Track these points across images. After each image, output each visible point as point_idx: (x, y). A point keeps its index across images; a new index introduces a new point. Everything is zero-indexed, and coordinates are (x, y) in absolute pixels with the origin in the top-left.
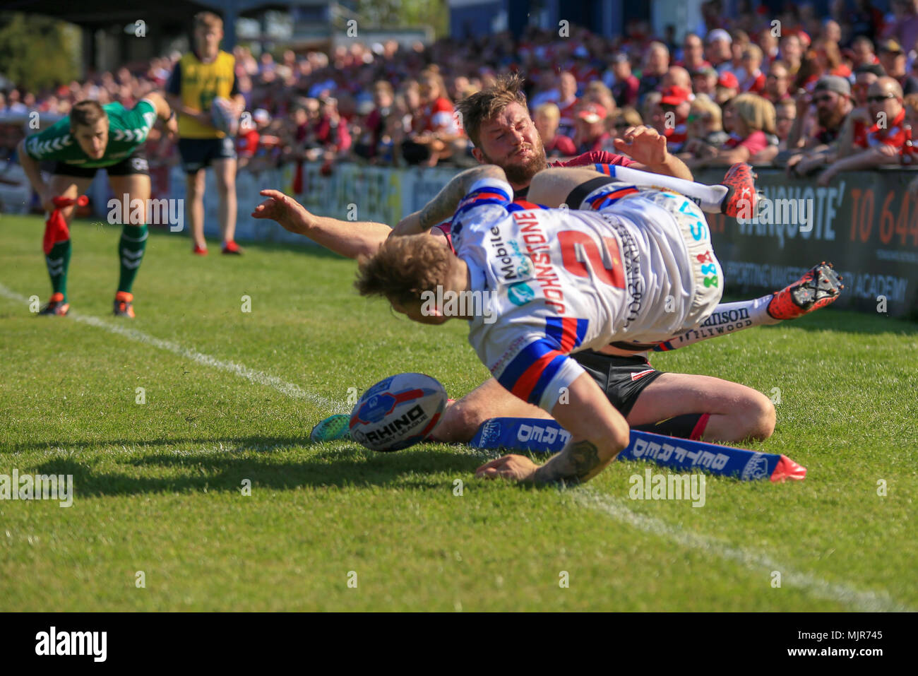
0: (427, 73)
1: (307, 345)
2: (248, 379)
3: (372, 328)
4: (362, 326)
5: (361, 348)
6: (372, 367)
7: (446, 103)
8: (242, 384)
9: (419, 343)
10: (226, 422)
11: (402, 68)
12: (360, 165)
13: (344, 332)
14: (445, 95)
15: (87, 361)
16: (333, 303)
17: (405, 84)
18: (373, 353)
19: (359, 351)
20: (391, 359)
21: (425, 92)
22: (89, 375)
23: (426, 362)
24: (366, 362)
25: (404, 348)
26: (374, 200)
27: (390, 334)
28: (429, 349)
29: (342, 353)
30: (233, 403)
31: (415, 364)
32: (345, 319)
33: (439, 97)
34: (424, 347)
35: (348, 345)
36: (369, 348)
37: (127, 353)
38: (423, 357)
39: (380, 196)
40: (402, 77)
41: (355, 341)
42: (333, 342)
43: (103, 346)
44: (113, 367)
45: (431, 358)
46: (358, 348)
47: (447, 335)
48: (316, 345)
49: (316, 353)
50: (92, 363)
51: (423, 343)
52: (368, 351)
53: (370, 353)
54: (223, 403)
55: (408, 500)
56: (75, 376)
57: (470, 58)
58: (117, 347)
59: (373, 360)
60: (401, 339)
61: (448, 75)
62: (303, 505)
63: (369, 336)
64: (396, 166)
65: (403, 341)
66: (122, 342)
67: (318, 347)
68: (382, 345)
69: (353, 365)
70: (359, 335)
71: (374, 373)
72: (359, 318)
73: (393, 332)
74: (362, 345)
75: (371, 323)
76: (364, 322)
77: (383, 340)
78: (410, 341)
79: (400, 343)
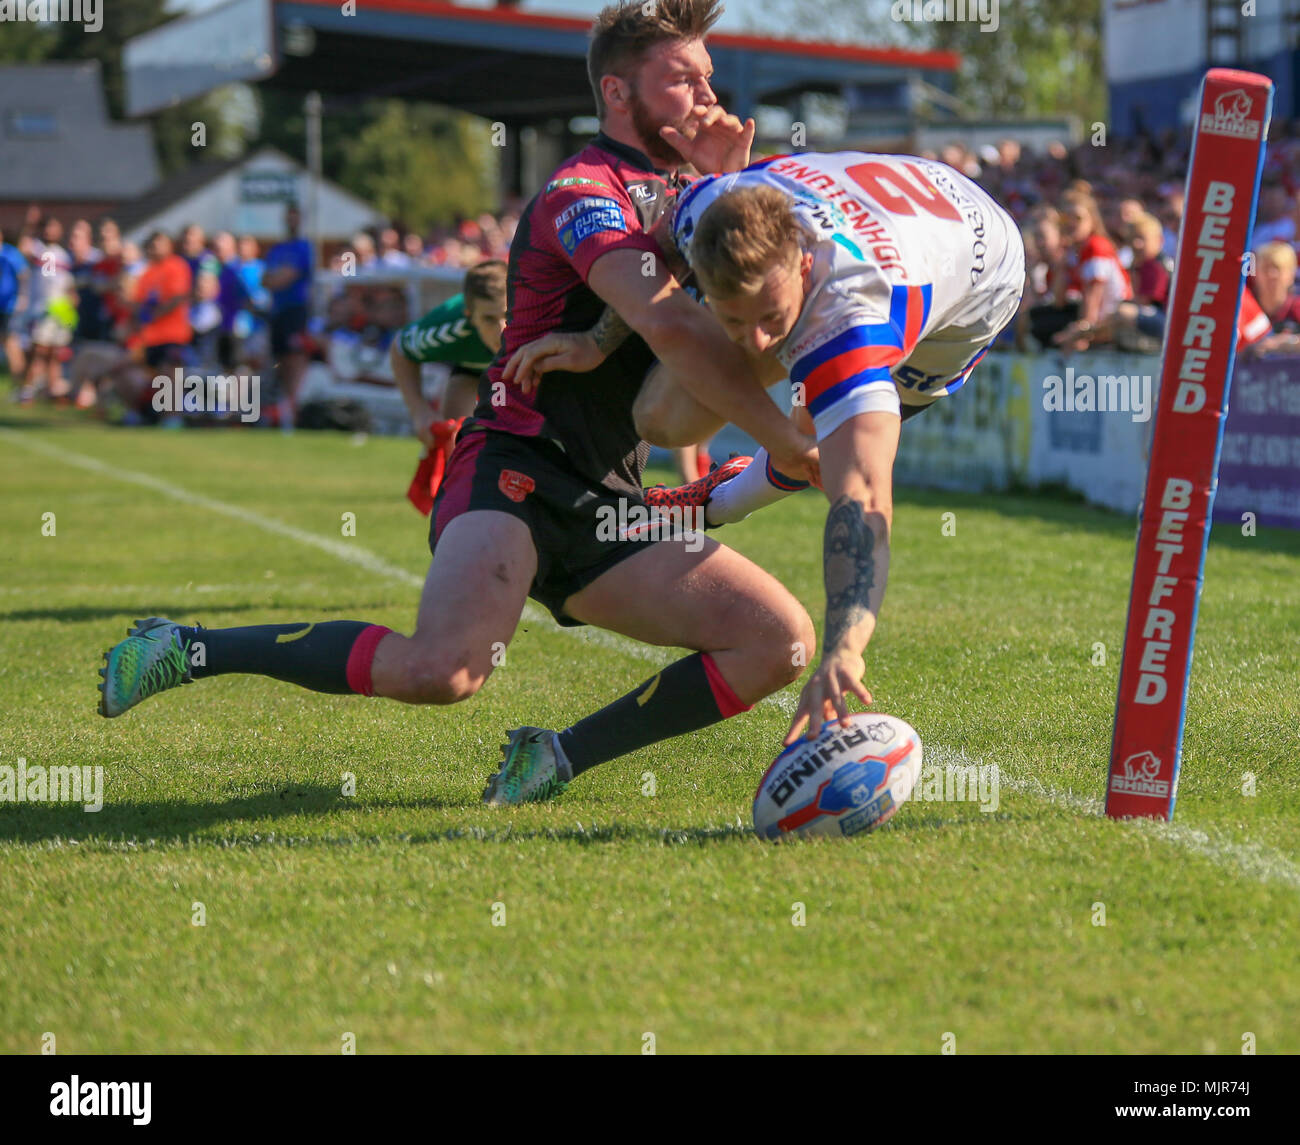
0: (1070, 194)
1: (877, 651)
2: (780, 709)
3: (985, 622)
4: (969, 619)
5: (967, 655)
6: (987, 688)
7: (1104, 243)
8: (772, 716)
9: (1064, 647)
10: (747, 780)
11: (1029, 186)
13: (938, 630)
14: (1101, 231)
15: (514, 680)
16: (917, 581)
17: (1036, 212)
18: (987, 664)
19: (964, 662)
20: (1018, 673)
21: (1068, 227)
22: (518, 703)
23: (1076, 678)
24: (976, 679)
25: (1040, 656)
26: (984, 407)
27: (1014, 631)
28: (1081, 657)
29: (936, 664)
30: (757, 749)
31: (1058, 682)
32: (940, 606)
33: (1093, 234)
34: (1073, 653)
35: (947, 651)
36: (981, 656)
37: (581, 666)
38: (1073, 671)
39: (994, 399)
40: (1029, 202)
41: (957, 645)
42: (922, 645)
43: (541, 654)
44: (557, 690)
45: (1085, 673)
46: (963, 655)
47: (1110, 633)
48: (893, 651)
49: (892, 665)
50: (523, 683)
51: (1071, 646)
52: (980, 660)
53: (983, 663)
54: (740, 750)
55: (1053, 913)
56: (496, 704)
57: (1143, 169)
58: (563, 656)
59: (987, 676)
60: (1033, 640)
61: (1109, 198)
62: (877, 920)
63: (980, 635)
64: (1021, 350)
65: (1037, 645)
66: (571, 647)
67: (896, 655)
68: (1004, 649)
69: (956, 684)
70: (964, 635)
71: (991, 697)
72: (962, 606)
73: (1021, 629)
74: (969, 652)
75: (983, 614)
76: (971, 611)
77: (1005, 642)
78: (1050, 643)
79: (1033, 647)
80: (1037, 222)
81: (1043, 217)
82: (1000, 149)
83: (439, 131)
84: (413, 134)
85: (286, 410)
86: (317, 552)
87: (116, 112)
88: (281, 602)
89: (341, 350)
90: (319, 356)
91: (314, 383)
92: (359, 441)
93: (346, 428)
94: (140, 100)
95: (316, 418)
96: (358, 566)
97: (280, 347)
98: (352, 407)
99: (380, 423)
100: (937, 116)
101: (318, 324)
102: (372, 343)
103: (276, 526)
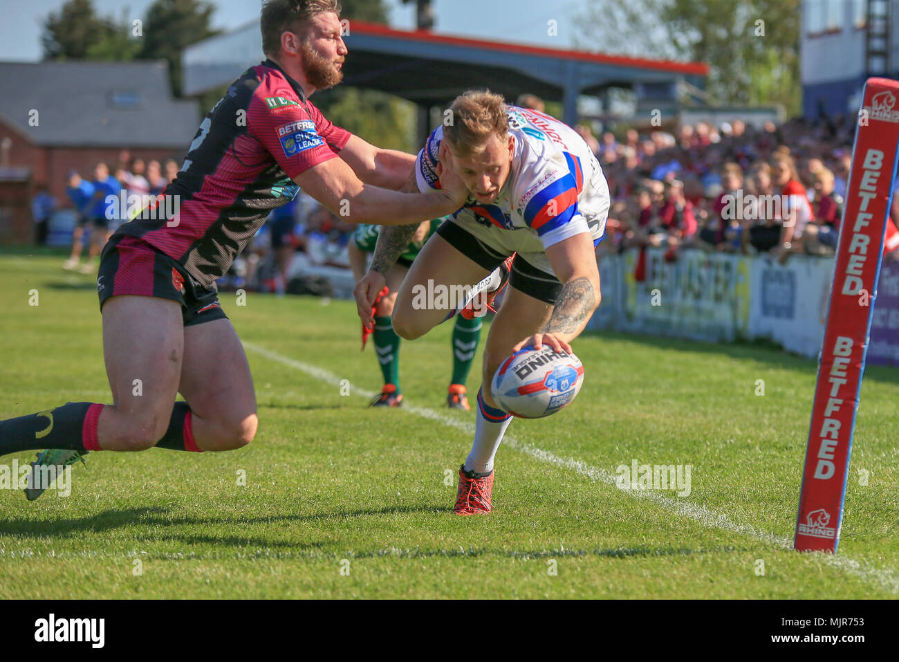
0: (777, 155)
1: (650, 442)
2: (589, 477)
3: (720, 425)
4: (709, 423)
5: (707, 446)
6: (720, 466)
7: (798, 186)
8: (583, 482)
9: (769, 442)
10: (567, 522)
11: (750, 149)
12: (707, 252)
13: (690, 429)
14: (796, 178)
15: (421, 455)
16: (677, 397)
17: (756, 166)
18: (720, 452)
19: (706, 450)
20: (740, 458)
21: (775, 175)
22: (423, 470)
23: (776, 461)
24: (713, 461)
25: (753, 447)
26: (720, 288)
27: (738, 432)
28: (780, 448)
29: (688, 451)
30: (574, 502)
31: (765, 464)
32: (691, 414)
33: (791, 180)
34: (775, 446)
35: (694, 443)
36: (716, 446)
37: (463, 447)
38: (774, 457)
39: (727, 284)
40: (751, 159)
41: (701, 439)
42: (678, 438)
43: (438, 439)
44: (448, 462)
45: (782, 458)
46: (705, 446)
47: (798, 433)
48: (661, 442)
49: (660, 451)
50: (427, 458)
51: (774, 441)
52: (715, 449)
53: (718, 451)
54: (563, 503)
56: (410, 471)
57: (824, 139)
58: (452, 441)
59: (720, 459)
60: (749, 436)
61: (801, 158)
63: (715, 433)
64: (745, 253)
65: (752, 440)
66: (457, 436)
67: (662, 445)
68: (731, 442)
69: (700, 464)
70: (705, 433)
71: (722, 473)
72: (705, 414)
73: (741, 429)
74: (709, 443)
75: (718, 419)
76: (710, 417)
77: (732, 437)
78: (760, 439)
79: (749, 441)
80: (756, 172)
81: (760, 168)
82: (733, 125)
83: (379, 108)
84: (363, 109)
85: (279, 282)
86: (298, 372)
87: (177, 93)
88: (276, 403)
89: (315, 246)
90: (301, 249)
91: (298, 265)
92: (325, 303)
93: (316, 294)
94: (191, 85)
95: (298, 287)
96: (324, 381)
97: (277, 242)
98: (321, 281)
99: (338, 291)
100: (693, 104)
101: (301, 228)
102: (335, 241)
103: (272, 355)
